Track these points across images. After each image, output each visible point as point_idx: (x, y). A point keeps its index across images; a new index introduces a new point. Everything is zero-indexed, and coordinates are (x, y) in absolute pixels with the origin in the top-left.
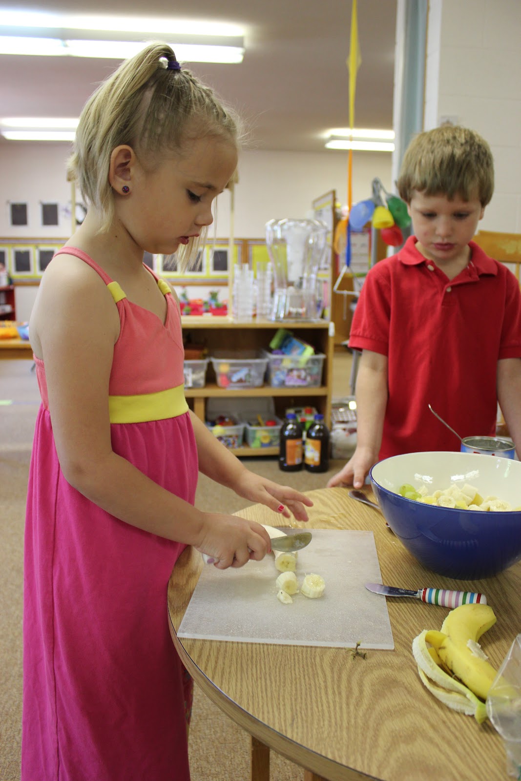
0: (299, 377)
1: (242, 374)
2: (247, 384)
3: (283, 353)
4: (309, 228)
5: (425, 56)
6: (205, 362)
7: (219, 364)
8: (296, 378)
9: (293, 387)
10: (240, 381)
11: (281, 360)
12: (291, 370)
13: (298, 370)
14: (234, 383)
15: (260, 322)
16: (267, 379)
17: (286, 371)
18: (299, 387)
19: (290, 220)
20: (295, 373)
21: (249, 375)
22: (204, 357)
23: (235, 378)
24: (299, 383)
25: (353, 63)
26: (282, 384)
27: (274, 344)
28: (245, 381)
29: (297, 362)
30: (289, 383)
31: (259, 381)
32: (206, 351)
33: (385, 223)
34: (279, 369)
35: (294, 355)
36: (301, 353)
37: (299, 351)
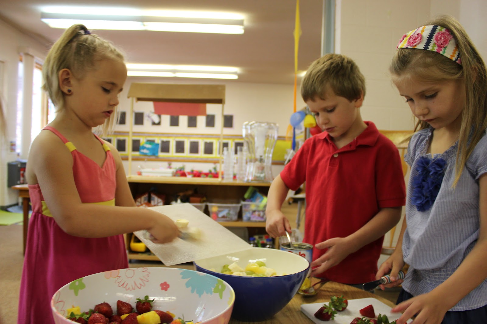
0: (259, 215)
1: (224, 213)
2: (228, 219)
3: (251, 201)
4: (267, 127)
5: (335, 30)
6: (203, 205)
7: (212, 206)
8: (257, 216)
9: (256, 221)
10: (223, 217)
11: (249, 205)
12: (254, 211)
13: (259, 211)
14: (220, 218)
15: (238, 182)
16: (240, 216)
17: (251, 212)
18: (259, 222)
19: (256, 122)
20: (257, 213)
21: (229, 213)
22: (204, 202)
23: (220, 215)
24: (259, 219)
25: (297, 34)
26: (249, 219)
27: (246, 196)
28: (226, 217)
29: (258, 206)
30: (253, 219)
31: (235, 217)
32: (205, 199)
33: (311, 124)
34: (247, 211)
35: (257, 202)
36: (261, 201)
37: (260, 200)
